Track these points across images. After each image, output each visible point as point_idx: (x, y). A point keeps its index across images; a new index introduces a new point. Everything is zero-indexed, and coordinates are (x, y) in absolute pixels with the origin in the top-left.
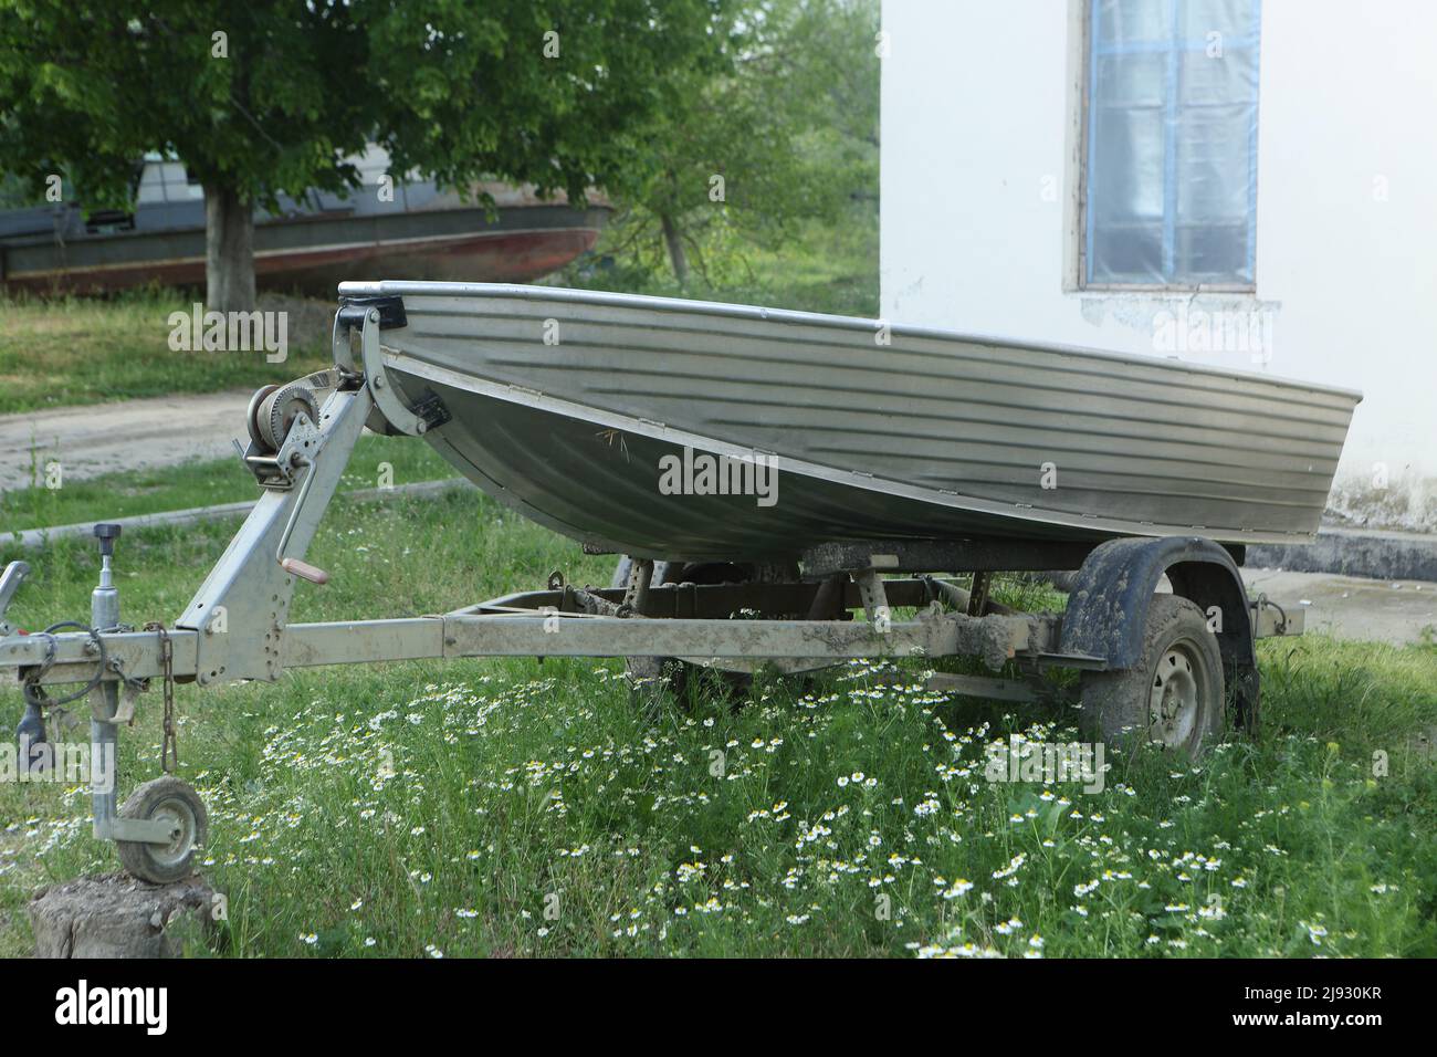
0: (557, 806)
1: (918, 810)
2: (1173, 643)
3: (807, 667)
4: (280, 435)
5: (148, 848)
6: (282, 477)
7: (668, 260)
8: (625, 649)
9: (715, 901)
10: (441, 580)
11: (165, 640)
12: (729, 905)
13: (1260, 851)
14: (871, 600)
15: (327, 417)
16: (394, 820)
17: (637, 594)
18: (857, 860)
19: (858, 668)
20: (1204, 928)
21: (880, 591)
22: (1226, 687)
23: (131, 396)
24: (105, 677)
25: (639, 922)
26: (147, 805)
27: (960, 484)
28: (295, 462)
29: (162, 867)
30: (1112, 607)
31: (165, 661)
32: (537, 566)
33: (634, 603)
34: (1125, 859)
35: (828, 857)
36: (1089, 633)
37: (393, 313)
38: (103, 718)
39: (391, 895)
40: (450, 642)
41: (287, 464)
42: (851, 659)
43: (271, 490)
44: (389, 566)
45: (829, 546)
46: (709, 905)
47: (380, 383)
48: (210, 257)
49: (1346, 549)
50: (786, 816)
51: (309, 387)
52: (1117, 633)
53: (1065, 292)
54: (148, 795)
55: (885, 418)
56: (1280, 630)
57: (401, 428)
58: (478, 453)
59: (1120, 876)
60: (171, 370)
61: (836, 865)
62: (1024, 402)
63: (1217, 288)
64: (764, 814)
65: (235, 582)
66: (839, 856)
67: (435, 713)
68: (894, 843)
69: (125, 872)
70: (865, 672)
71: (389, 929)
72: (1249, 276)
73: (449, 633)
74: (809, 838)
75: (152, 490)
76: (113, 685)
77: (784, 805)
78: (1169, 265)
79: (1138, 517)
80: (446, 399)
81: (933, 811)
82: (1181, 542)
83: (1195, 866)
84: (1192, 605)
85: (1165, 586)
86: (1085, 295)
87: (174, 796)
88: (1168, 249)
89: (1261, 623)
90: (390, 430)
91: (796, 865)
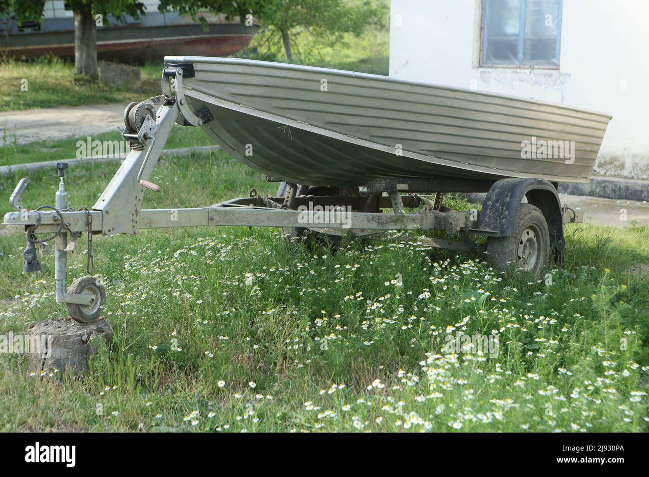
0: (257, 292)
1: (421, 297)
2: (528, 225)
3: (366, 233)
4: (139, 125)
5: (80, 307)
6: (139, 144)
7: (283, 50)
8: (288, 224)
9: (333, 334)
10: (192, 193)
11: (88, 215)
12: (339, 336)
13: (572, 316)
14: (396, 204)
15: (159, 117)
16: (188, 297)
17: (290, 200)
18: (394, 318)
19: (392, 235)
20: (551, 349)
21: (400, 201)
22: (551, 245)
23: (42, 107)
24: (63, 231)
25: (298, 343)
26: (79, 289)
27: (437, 153)
28: (146, 137)
29: (86, 315)
30: (502, 208)
31: (88, 224)
32: (234, 187)
33: (288, 204)
34: (514, 319)
35: (380, 316)
36: (492, 220)
37: (188, 71)
38: (61, 249)
39: (187, 329)
40: (212, 219)
41: (142, 138)
42: (389, 230)
43: (134, 149)
44: (168, 186)
45: (378, 180)
46: (331, 336)
47: (182, 102)
48: (76, 44)
49: (597, 186)
50: (362, 298)
51: (152, 103)
52: (504, 220)
53: (473, 68)
54: (80, 283)
55: (406, 123)
56: (572, 220)
57: (192, 123)
58: (225, 134)
59: (514, 326)
60: (60, 95)
61: (385, 320)
62: (465, 116)
63: (542, 67)
64: (352, 297)
65: (119, 190)
66: (385, 316)
67: (202, 250)
68: (409, 311)
69: (69, 317)
70: (396, 236)
71: (187, 345)
72: (557, 62)
73: (211, 215)
74: (373, 308)
75: (54, 149)
76: (65, 235)
77: (360, 293)
78: (521, 56)
79: (514, 169)
80: (211, 110)
81: (427, 297)
82: (534, 181)
83: (545, 322)
84: (537, 208)
85: (525, 200)
86: (482, 69)
87: (91, 284)
88: (520, 49)
89: (566, 217)
90: (186, 123)
91: (366, 320)
